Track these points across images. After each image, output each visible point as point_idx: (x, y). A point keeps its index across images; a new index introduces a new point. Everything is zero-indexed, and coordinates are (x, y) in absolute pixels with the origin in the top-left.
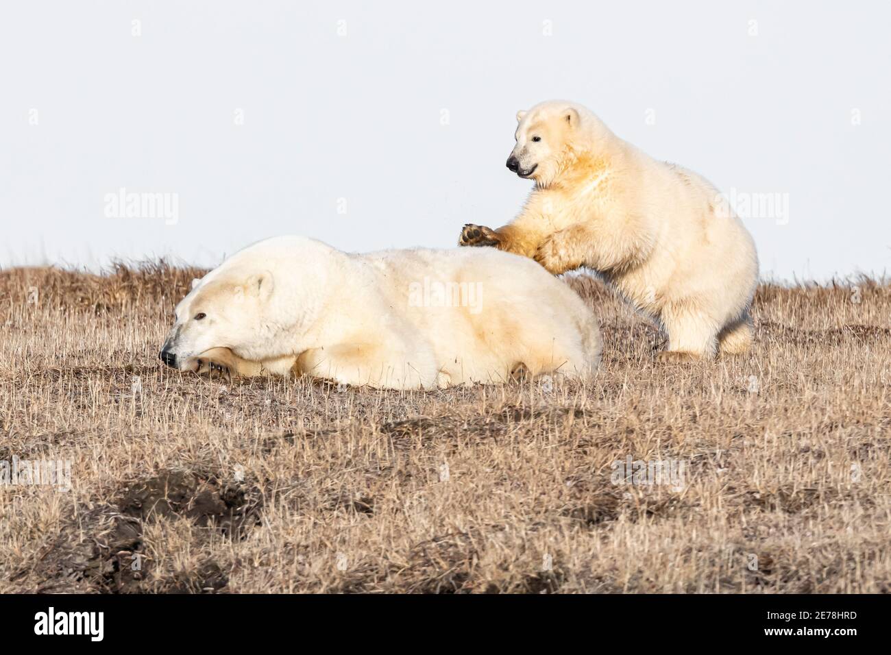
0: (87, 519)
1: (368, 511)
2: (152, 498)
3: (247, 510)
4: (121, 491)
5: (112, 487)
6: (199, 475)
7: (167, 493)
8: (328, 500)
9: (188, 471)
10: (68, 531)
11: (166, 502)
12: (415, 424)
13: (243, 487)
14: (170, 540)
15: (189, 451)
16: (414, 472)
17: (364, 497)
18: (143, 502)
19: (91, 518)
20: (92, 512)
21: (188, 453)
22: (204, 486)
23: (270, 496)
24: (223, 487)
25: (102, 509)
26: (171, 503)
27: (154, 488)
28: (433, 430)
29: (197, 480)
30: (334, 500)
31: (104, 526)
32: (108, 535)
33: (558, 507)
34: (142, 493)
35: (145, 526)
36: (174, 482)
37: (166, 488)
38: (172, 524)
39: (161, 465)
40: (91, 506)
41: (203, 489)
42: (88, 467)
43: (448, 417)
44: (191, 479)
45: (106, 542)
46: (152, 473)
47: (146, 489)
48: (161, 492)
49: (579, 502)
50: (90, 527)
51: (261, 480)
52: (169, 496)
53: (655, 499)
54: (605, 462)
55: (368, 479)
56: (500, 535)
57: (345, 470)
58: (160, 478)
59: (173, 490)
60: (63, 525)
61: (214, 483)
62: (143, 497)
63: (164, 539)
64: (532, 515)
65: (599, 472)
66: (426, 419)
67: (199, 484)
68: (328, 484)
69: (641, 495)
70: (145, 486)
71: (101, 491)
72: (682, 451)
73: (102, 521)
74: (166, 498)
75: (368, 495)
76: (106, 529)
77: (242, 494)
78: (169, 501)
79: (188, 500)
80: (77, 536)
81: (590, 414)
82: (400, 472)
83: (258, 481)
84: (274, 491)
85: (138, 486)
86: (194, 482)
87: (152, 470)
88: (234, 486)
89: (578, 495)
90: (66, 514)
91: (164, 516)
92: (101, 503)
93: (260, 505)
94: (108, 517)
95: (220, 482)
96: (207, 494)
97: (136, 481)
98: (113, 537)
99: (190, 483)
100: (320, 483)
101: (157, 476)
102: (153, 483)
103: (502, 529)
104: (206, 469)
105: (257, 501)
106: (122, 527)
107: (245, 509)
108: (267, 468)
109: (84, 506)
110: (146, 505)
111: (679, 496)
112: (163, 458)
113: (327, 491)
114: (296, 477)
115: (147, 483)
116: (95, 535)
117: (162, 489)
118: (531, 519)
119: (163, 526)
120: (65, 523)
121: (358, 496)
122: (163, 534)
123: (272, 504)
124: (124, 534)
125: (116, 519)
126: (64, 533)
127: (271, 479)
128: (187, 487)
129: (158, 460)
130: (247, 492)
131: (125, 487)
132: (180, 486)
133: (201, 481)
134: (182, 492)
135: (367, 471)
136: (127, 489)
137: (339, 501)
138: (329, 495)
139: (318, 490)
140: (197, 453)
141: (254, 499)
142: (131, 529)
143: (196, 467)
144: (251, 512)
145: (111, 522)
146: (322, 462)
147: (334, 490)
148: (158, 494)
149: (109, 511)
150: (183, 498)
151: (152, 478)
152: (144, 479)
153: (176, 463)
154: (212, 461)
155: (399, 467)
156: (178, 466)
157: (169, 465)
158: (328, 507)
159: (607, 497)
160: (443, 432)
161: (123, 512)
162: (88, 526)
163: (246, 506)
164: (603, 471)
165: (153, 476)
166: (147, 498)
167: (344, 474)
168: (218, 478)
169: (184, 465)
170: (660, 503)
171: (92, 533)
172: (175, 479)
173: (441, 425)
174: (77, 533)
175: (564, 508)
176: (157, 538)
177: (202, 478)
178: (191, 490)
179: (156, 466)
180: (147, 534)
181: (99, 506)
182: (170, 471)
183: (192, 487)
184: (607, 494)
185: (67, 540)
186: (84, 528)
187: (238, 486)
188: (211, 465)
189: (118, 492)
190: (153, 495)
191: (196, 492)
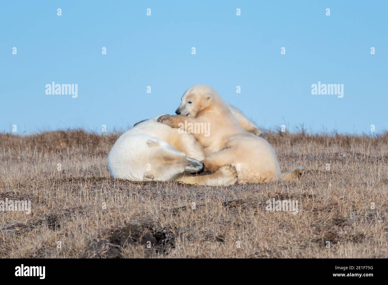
0: (96, 246)
1: (222, 241)
2: (124, 236)
3: (167, 241)
4: (110, 233)
5: (106, 232)
6: (144, 226)
7: (130, 234)
8: (203, 236)
9: (139, 224)
10: (88, 252)
11: (130, 238)
12: (237, 202)
13: (165, 231)
14: (134, 255)
15: (139, 215)
16: (240, 223)
17: (219, 235)
18: (120, 238)
19: (98, 246)
20: (99, 243)
21: (139, 216)
22: (146, 231)
23: (178, 235)
24: (156, 231)
25: (103, 242)
26: (132, 239)
27: (125, 232)
28: (246, 204)
29: (143, 228)
30: (206, 236)
31: (105, 249)
32: (106, 253)
33: (310, 238)
34: (120, 234)
35: (122, 249)
36: (133, 229)
37: (130, 232)
38: (135, 248)
39: (127, 222)
40: (98, 240)
41: (146, 232)
42: (94, 223)
43: (252, 198)
44: (141, 228)
45: (105, 256)
46: (123, 225)
47: (121, 232)
48: (128, 234)
49: (319, 236)
50: (98, 250)
51: (173, 228)
52: (132, 236)
53: (353, 234)
54: (327, 218)
55: (221, 227)
56: (286, 251)
57: (210, 223)
58: (127, 227)
59: (133, 233)
60: (86, 249)
61: (151, 229)
62: (120, 236)
63: (132, 254)
64: (299, 242)
65: (325, 223)
66: (242, 200)
67: (144, 230)
68: (203, 229)
69: (346, 233)
70: (121, 231)
71: (101, 233)
72: (361, 213)
73: (103, 247)
74: (130, 236)
75: (221, 234)
76: (105, 251)
77: (164, 234)
78: (131, 237)
79: (139, 237)
80: (93, 254)
81: (315, 197)
82: (234, 223)
83: (171, 228)
84: (180, 233)
85: (117, 231)
86: (142, 229)
87: (123, 224)
88: (160, 231)
89: (318, 233)
90: (87, 244)
91: (131, 245)
92: (102, 239)
93: (173, 239)
94: (106, 245)
95: (154, 229)
96: (148, 234)
97: (117, 229)
98: (108, 254)
99: (140, 229)
100: (199, 229)
101: (126, 227)
102: (124, 230)
103: (286, 249)
104: (147, 223)
105: (172, 237)
106: (112, 250)
107: (166, 241)
108: (176, 223)
109: (95, 240)
110: (121, 239)
111: (363, 233)
112: (128, 219)
113: (203, 232)
114: (188, 226)
115: (122, 230)
116: (100, 253)
117: (128, 232)
118: (298, 244)
119: (131, 248)
120: (86, 248)
121: (217, 234)
122: (131, 252)
123: (179, 239)
124: (113, 252)
125: (109, 246)
126: (86, 253)
127: (178, 227)
128: (139, 231)
129: (126, 219)
130: (167, 233)
131: (112, 231)
132: (136, 231)
133: (145, 229)
134: (137, 233)
135: (220, 223)
136: (113, 233)
137: (209, 237)
138: (204, 234)
139: (199, 232)
140: (143, 216)
141: (170, 236)
142: (116, 250)
143: (143, 222)
144: (169, 242)
145: (107, 247)
146: (200, 219)
147: (206, 232)
148: (127, 235)
149: (106, 243)
150: (137, 236)
151: (124, 228)
152: (120, 228)
153: (134, 221)
154: (150, 219)
155: (234, 222)
156: (134, 222)
157: (131, 222)
158: (204, 239)
159: (330, 234)
160: (250, 205)
161: (111, 242)
162: (97, 249)
163: (166, 240)
164: (327, 222)
165: (124, 226)
166: (122, 236)
167: (210, 224)
168: (153, 227)
169: (137, 221)
170: (355, 236)
171: (99, 252)
172: (134, 228)
173: (249, 202)
174: (92, 252)
175: (313, 239)
176: (128, 254)
177: (145, 227)
178: (141, 233)
179: (125, 222)
180: (124, 252)
181: (102, 240)
182: (131, 224)
183: (141, 231)
184: (330, 232)
185: (88, 255)
186: (95, 250)
187: (163, 231)
188: (149, 221)
189: (109, 234)
190: (124, 235)
191: (143, 234)
